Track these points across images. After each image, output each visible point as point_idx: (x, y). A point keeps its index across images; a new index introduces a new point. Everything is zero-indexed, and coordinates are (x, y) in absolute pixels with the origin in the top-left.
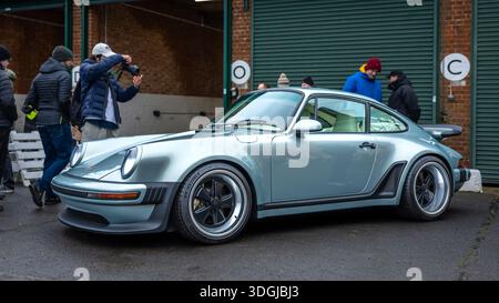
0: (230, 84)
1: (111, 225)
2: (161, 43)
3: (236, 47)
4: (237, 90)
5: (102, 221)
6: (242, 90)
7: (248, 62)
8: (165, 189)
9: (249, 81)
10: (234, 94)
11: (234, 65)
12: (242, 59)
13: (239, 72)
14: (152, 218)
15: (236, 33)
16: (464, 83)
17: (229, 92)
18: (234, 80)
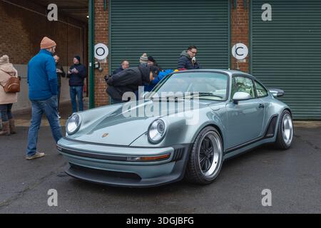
0: (94, 60)
1: (143, 180)
2: (21, 27)
3: (97, 34)
4: (99, 64)
5: (135, 177)
6: (102, 64)
7: (106, 45)
8: (184, 149)
9: (107, 58)
10: (97, 66)
11: (96, 47)
12: (102, 42)
13: (100, 51)
14: (174, 172)
15: (98, 25)
16: (245, 61)
17: (94, 65)
18: (96, 56)
